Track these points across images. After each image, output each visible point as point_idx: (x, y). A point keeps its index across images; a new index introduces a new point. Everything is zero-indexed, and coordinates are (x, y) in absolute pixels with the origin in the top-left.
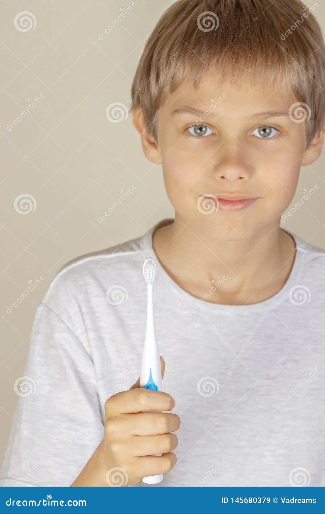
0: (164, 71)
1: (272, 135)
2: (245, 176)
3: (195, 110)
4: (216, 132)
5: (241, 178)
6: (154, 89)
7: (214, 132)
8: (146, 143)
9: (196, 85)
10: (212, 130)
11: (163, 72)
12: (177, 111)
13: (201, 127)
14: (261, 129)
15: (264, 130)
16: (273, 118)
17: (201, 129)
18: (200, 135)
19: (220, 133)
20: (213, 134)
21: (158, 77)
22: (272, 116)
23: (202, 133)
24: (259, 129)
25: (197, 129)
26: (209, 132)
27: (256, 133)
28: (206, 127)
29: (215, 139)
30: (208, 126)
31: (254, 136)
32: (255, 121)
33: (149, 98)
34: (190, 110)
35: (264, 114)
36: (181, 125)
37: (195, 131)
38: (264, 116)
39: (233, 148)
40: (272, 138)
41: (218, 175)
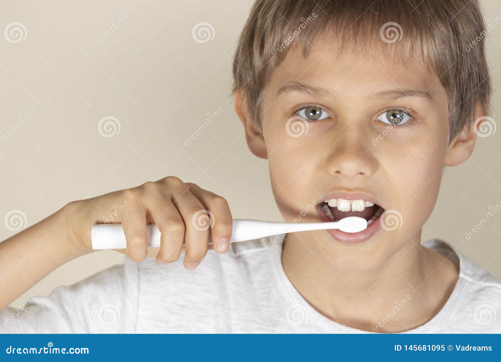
0: (269, 38)
1: (404, 121)
2: (367, 170)
3: (304, 86)
4: (332, 116)
5: (361, 173)
6: (258, 62)
7: (330, 116)
8: (251, 134)
9: (306, 53)
10: (328, 113)
11: (267, 40)
12: (283, 89)
13: (315, 109)
14: (390, 113)
15: (394, 116)
16: (403, 98)
17: (314, 112)
18: (313, 120)
19: (336, 117)
20: (329, 118)
21: (262, 46)
22: (401, 96)
23: (316, 117)
24: (387, 114)
25: (309, 112)
26: (324, 115)
27: (383, 118)
28: (320, 109)
29: (330, 124)
30: (322, 107)
31: (380, 122)
32: (382, 102)
33: (251, 74)
34: (300, 87)
35: (392, 92)
36: (289, 107)
37: (307, 114)
38: (392, 96)
39: (353, 135)
40: (404, 125)
41: (333, 169)
